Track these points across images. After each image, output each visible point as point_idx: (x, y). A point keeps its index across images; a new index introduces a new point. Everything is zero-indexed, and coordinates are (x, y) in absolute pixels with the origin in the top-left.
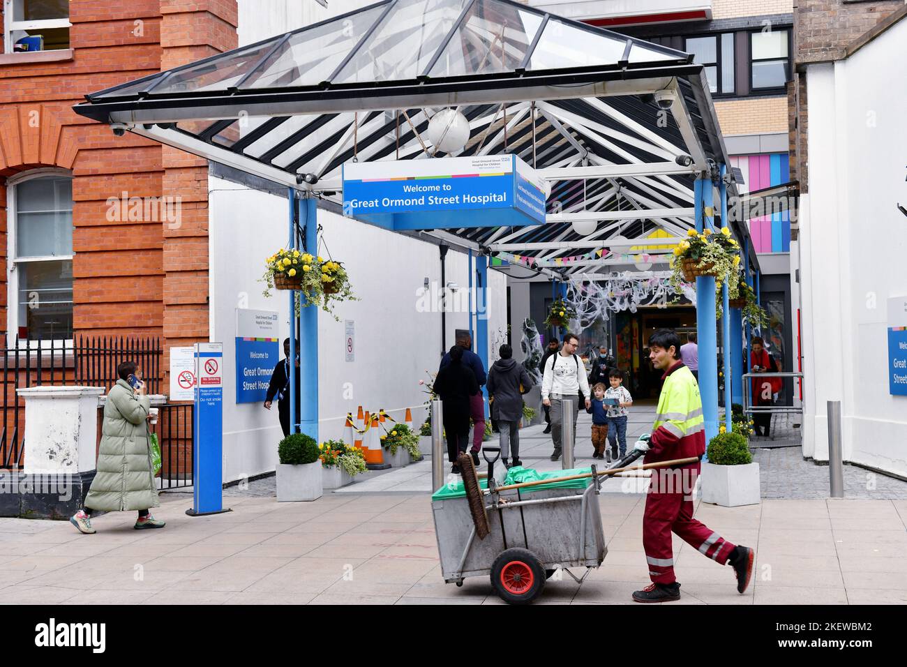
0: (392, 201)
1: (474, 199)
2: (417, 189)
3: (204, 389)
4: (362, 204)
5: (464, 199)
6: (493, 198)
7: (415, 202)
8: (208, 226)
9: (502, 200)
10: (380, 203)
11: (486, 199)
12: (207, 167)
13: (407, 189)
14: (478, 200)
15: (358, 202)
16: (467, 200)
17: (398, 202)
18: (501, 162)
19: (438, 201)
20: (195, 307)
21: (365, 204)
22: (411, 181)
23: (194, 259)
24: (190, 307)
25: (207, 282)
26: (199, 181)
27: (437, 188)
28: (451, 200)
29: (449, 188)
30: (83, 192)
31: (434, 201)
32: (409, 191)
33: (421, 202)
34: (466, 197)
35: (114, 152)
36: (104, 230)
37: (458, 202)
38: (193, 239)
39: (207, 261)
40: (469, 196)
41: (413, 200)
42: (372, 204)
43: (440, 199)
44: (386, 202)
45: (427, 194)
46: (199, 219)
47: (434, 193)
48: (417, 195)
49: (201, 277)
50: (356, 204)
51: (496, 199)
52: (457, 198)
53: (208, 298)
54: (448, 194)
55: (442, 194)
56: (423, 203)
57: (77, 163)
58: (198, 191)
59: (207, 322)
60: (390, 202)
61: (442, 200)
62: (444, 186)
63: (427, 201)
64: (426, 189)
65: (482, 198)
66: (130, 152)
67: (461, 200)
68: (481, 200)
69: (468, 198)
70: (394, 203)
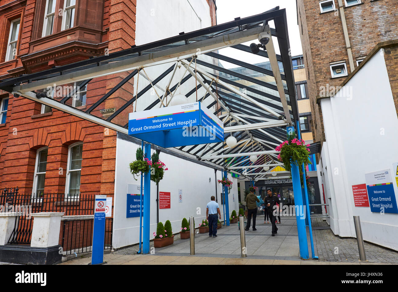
0: (148, 127)
1: (182, 123)
2: (158, 121)
3: (96, 213)
4: (135, 130)
5: (178, 123)
6: (190, 122)
7: (157, 127)
8: (115, 155)
9: (194, 122)
10: (143, 129)
11: (187, 122)
12: (117, 135)
13: (154, 121)
14: (184, 123)
15: (134, 129)
16: (179, 124)
17: (150, 127)
18: (194, 106)
19: (167, 125)
20: (111, 183)
21: (137, 129)
22: (156, 118)
23: (111, 166)
24: (109, 183)
25: (114, 174)
26: (114, 140)
27: (166, 120)
28: (172, 125)
29: (171, 119)
30: (86, 148)
31: (165, 125)
32: (155, 122)
33: (160, 126)
34: (179, 122)
35: (95, 135)
36: (90, 159)
37: (175, 125)
38: (111, 160)
39: (115, 167)
40: (180, 122)
41: (156, 126)
42: (139, 129)
43: (168, 124)
44: (145, 128)
45: (162, 123)
46: (113, 153)
47: (165, 122)
48: (158, 124)
49: (112, 173)
50: (133, 130)
51: (192, 122)
52: (175, 123)
53: (114, 180)
54: (171, 122)
55: (168, 122)
56: (160, 127)
57: (85, 139)
58: (113, 144)
59: (114, 189)
60: (147, 128)
61: (168, 125)
62: (169, 119)
63: (162, 126)
64: (162, 120)
65: (186, 122)
66: (99, 134)
67: (176, 124)
68: (185, 123)
69: (180, 123)
70: (148, 128)
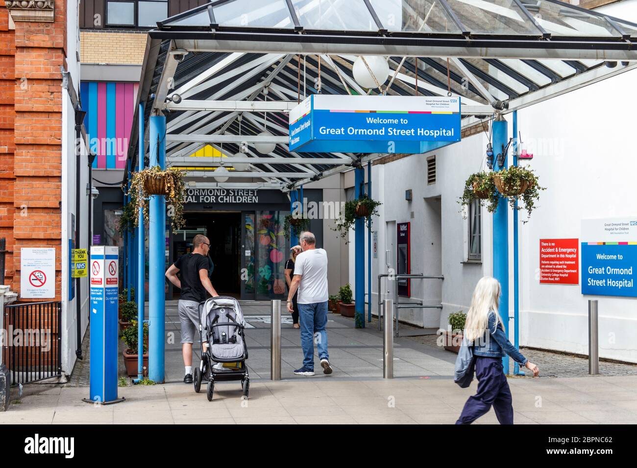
0: (356, 130)
1: (427, 133)
2: (379, 121)
3: (108, 288)
4: (329, 131)
5: (419, 132)
6: (443, 133)
7: (376, 132)
8: (61, 135)
9: (450, 135)
10: (345, 131)
11: (437, 133)
12: (61, 80)
13: (369, 120)
14: (430, 133)
15: (326, 129)
16: (421, 133)
17: (362, 131)
18: (450, 103)
19: (396, 132)
20: (47, 211)
21: (332, 131)
22: (373, 114)
23: (47, 165)
24: (41, 210)
25: (59, 187)
26: (52, 93)
27: (396, 121)
28: (408, 132)
29: (406, 122)
31: (393, 132)
32: (371, 122)
33: (382, 132)
34: (420, 130)
37: (413, 134)
38: (45, 147)
39: (59, 168)
40: (422, 129)
41: (374, 131)
42: (338, 132)
43: (398, 131)
44: (351, 131)
45: (387, 126)
46: (52, 128)
47: (393, 126)
48: (379, 126)
49: (53, 184)
50: (325, 131)
51: (446, 134)
52: (413, 130)
53: (60, 203)
54: (405, 127)
55: (399, 126)
56: (383, 134)
58: (51, 102)
59: (59, 225)
60: (355, 131)
61: (400, 132)
62: (402, 120)
63: (387, 132)
64: (385, 121)
65: (434, 132)
67: (416, 132)
68: (433, 134)
69: (422, 132)
70: (358, 132)
